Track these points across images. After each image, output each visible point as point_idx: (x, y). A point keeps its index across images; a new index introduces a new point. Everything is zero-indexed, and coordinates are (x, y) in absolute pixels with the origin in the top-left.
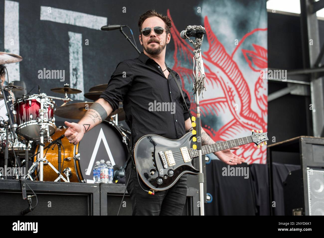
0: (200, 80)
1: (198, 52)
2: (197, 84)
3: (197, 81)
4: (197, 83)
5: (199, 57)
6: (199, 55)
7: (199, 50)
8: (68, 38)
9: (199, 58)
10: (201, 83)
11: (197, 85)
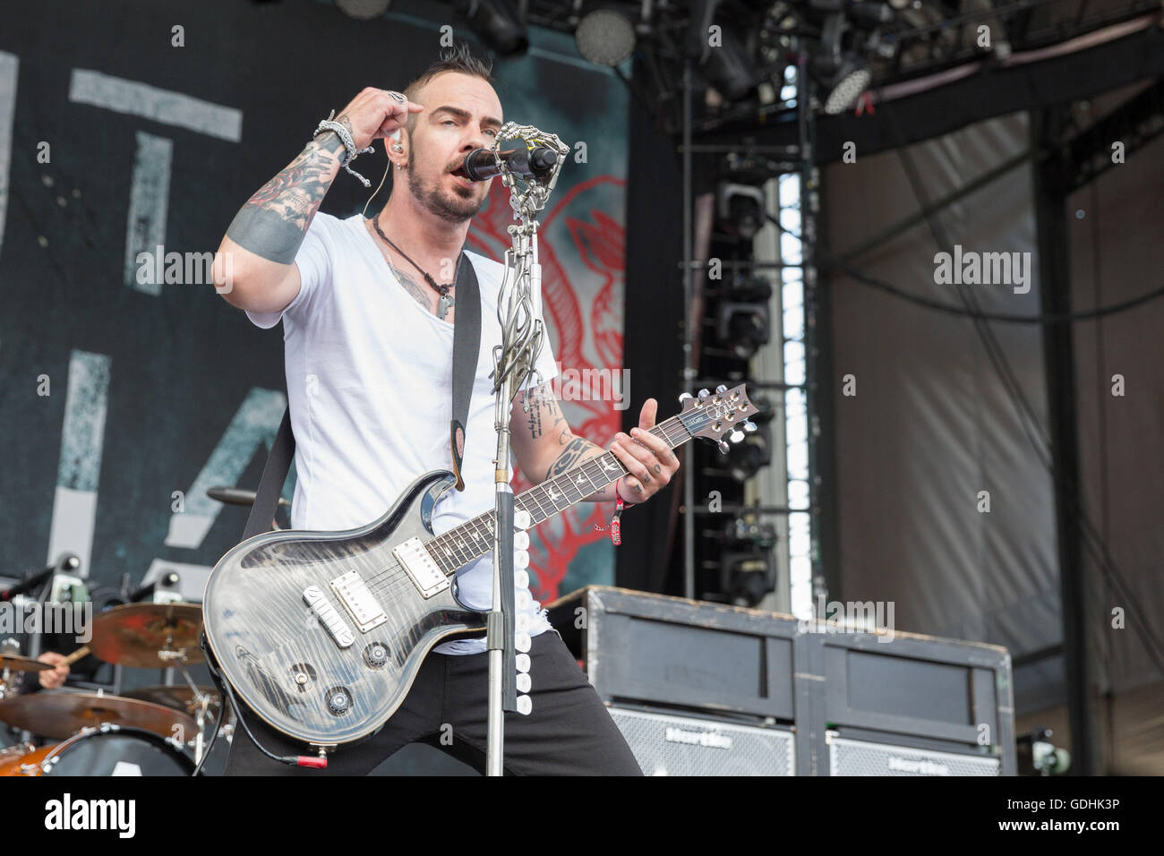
0: (522, 342)
1: (524, 233)
2: (510, 357)
3: (511, 343)
4: (509, 351)
5: (527, 253)
6: (531, 244)
7: (532, 227)
8: (135, 146)
9: (528, 256)
10: (526, 351)
11: (507, 360)
